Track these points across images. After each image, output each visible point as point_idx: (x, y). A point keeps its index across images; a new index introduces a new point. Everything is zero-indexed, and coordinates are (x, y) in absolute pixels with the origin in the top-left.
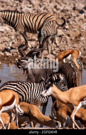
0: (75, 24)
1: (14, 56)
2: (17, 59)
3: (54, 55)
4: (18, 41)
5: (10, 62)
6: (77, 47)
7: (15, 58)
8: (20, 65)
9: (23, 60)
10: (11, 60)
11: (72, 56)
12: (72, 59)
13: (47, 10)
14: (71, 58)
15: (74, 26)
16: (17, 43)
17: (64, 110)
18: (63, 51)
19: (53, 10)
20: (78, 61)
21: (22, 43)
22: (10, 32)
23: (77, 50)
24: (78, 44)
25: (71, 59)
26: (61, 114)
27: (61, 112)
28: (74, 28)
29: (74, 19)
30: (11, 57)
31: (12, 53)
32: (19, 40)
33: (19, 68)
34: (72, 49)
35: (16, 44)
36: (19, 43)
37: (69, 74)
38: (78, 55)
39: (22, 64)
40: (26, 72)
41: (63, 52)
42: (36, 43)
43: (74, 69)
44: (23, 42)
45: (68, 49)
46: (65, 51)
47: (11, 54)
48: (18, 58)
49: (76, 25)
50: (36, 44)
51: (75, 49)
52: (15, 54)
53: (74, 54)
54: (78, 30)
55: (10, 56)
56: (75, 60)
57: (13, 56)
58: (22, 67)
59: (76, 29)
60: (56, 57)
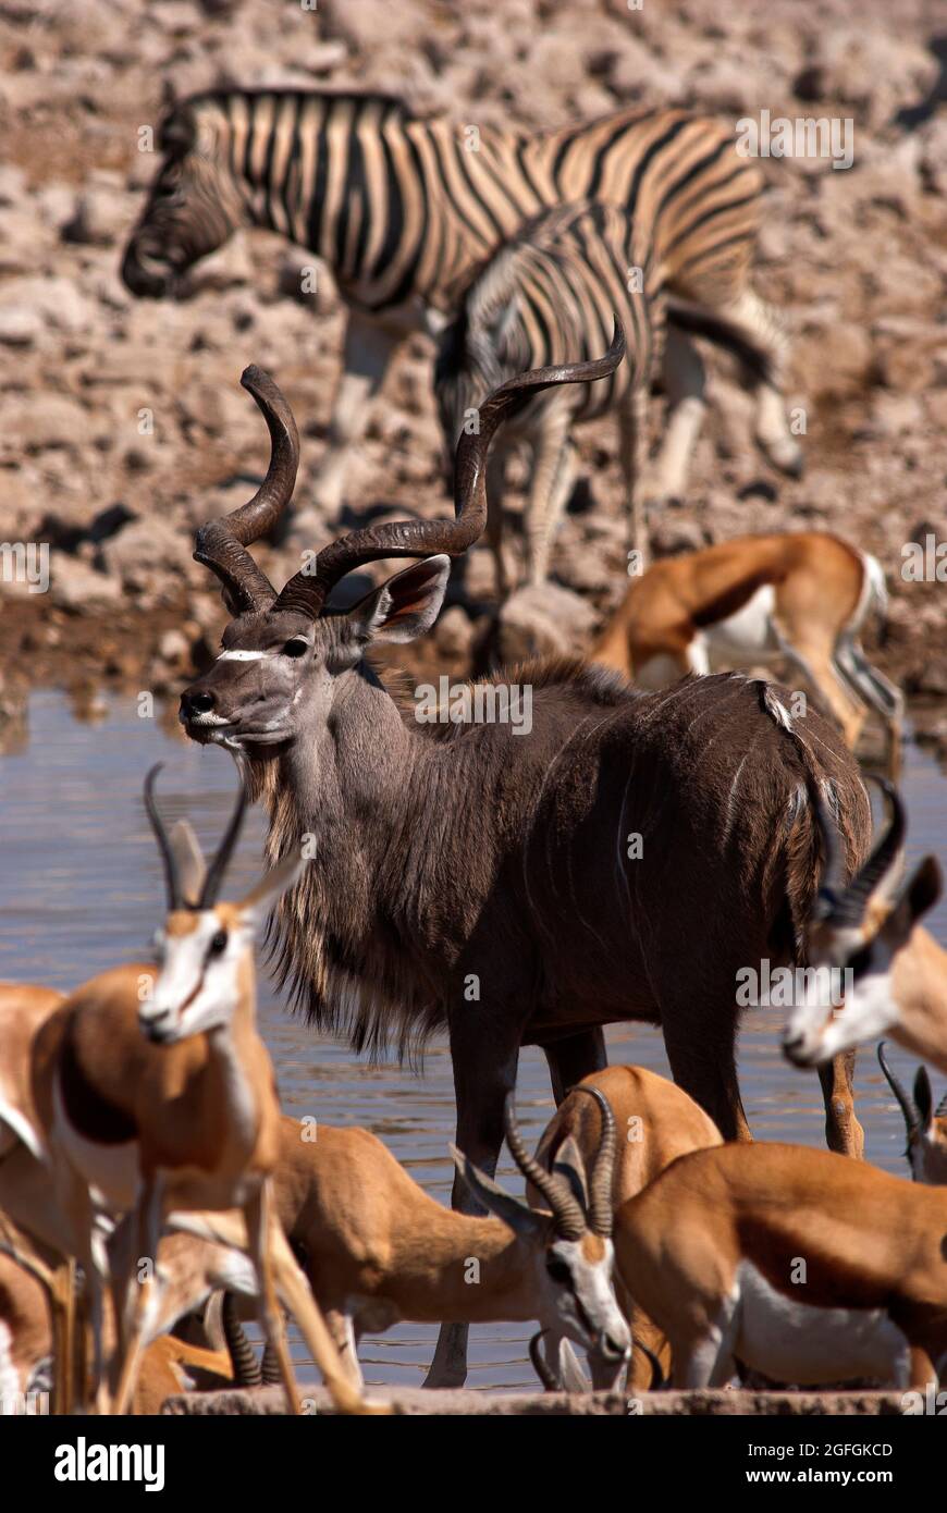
0: (821, 250)
1: (146, 602)
2: (174, 643)
3: (582, 591)
4: (189, 440)
5: (99, 666)
6: (841, 501)
7: (157, 630)
8: (210, 704)
9: (249, 647)
10: (109, 647)
11: (782, 610)
12: (782, 635)
13: (508, 96)
14: (778, 625)
15: (802, 279)
16: (180, 462)
17: (708, 1202)
18: (682, 546)
19: (571, 103)
20: (848, 663)
21: (230, 460)
22: (99, 340)
23: (834, 539)
24: (847, 469)
25: (772, 640)
26: (663, 1244)
27: (672, 1218)
28: (810, 300)
29: (809, 205)
30: (116, 614)
31: (125, 568)
32: (196, 433)
33: (200, 733)
34: (779, 532)
35: (165, 479)
36: (197, 458)
37: (746, 801)
38: (848, 600)
39: (228, 695)
40: (271, 780)
41: (681, 567)
42: (384, 462)
43: (800, 750)
44: (251, 450)
45: (742, 527)
46: (706, 552)
47: (110, 588)
48: (194, 630)
49: (823, 267)
50: (389, 476)
51: (813, 532)
52: (161, 582)
53: (804, 588)
54: (846, 318)
55: (98, 610)
56: (816, 654)
57: (136, 611)
58: (235, 727)
59: (826, 314)
60: (612, 612)
